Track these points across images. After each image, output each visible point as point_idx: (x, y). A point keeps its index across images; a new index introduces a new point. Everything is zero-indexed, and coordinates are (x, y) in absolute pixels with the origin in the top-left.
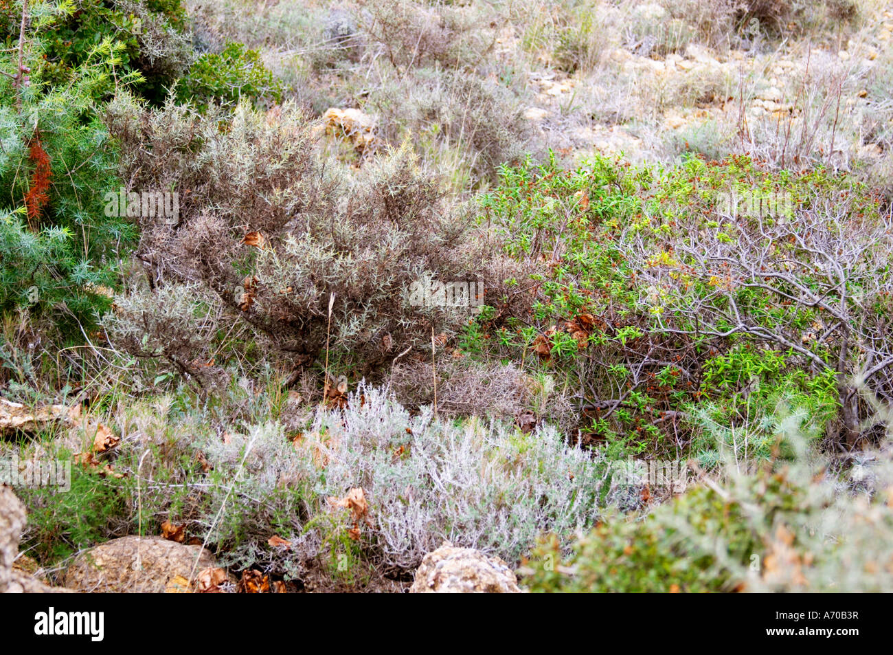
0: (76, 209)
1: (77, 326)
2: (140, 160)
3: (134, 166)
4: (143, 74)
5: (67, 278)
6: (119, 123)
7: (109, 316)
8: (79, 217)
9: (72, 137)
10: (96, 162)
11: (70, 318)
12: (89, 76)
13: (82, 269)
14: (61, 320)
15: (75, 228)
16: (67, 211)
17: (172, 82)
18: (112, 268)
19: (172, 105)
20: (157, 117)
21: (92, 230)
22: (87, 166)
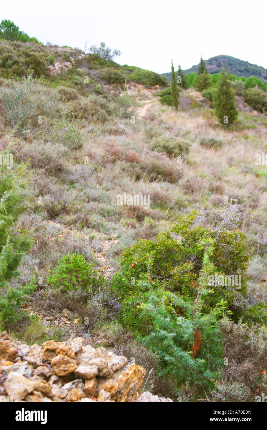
0: (207, 353)
1: (203, 390)
2: (229, 340)
3: (227, 341)
4: (232, 312)
5: (202, 374)
6: (223, 327)
7: (214, 391)
8: (208, 356)
9: (208, 330)
10: (215, 339)
11: (201, 387)
12: (216, 311)
13: (208, 373)
14: (198, 388)
15: (206, 359)
16: (204, 353)
17: (241, 317)
18: (216, 374)
19: (240, 324)
20: (235, 326)
21: (211, 360)
22: (212, 340)
